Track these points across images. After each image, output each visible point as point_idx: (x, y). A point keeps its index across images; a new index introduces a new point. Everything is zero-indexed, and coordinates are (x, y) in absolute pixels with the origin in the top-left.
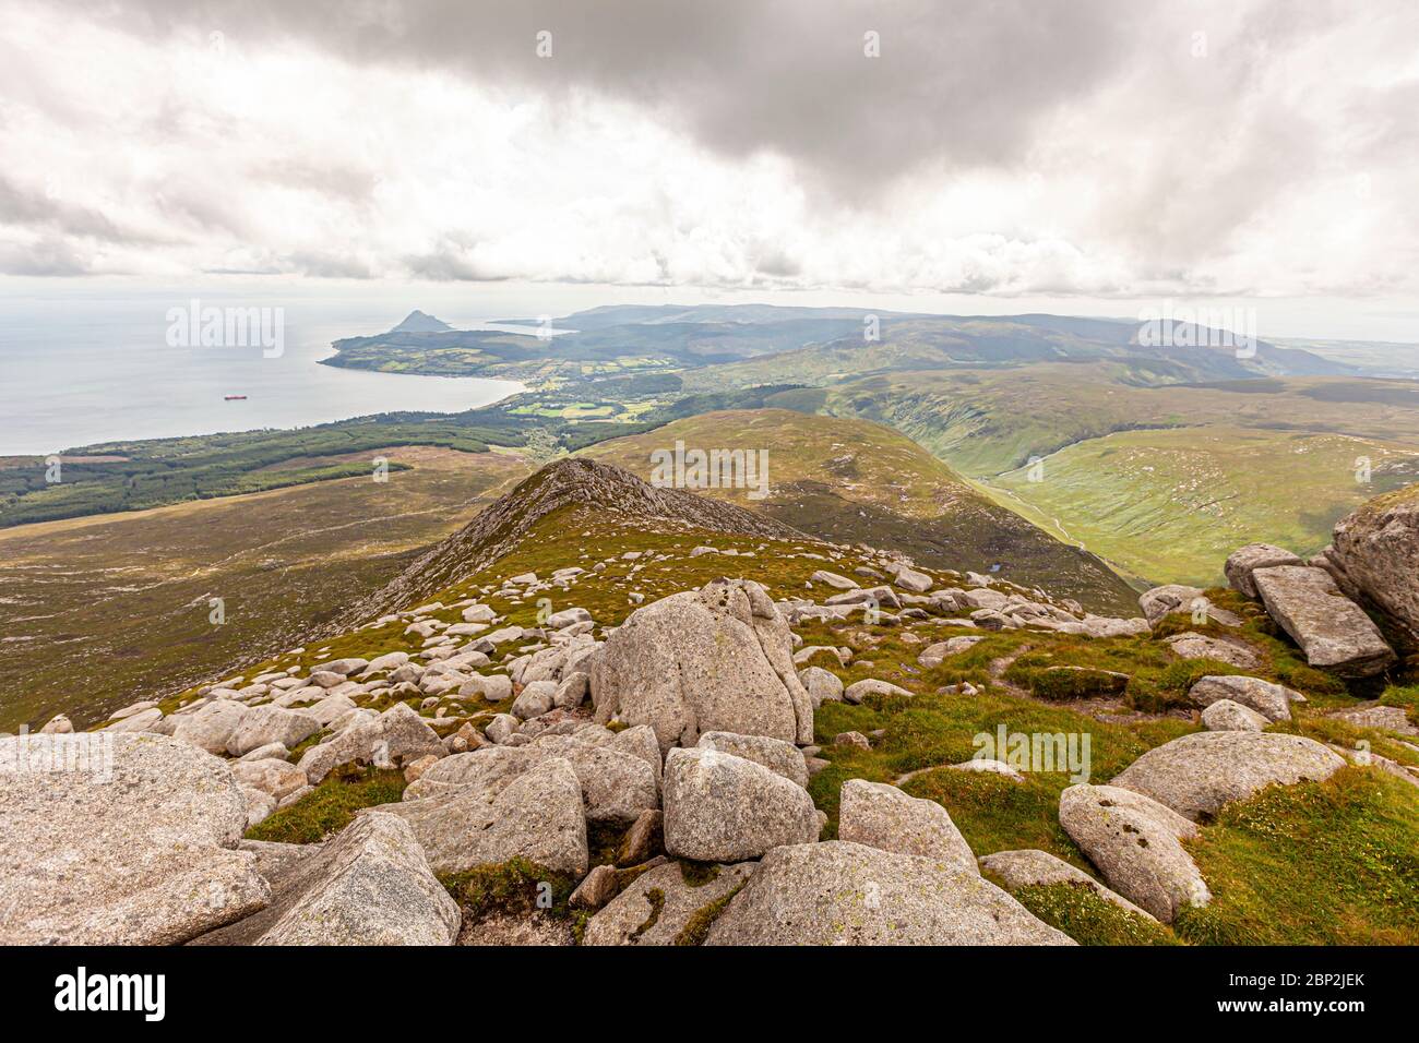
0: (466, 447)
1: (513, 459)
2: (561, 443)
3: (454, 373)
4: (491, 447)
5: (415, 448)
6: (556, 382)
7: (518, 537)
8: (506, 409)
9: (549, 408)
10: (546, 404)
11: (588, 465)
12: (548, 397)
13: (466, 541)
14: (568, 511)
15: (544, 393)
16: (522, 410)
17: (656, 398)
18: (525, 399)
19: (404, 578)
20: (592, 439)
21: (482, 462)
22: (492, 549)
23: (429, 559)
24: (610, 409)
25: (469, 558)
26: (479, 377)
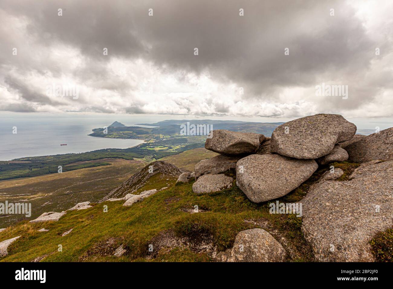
0: (127, 158)
1: (140, 162)
2: (154, 157)
3: (125, 138)
4: (134, 158)
5: (112, 158)
6: (153, 140)
7: (144, 183)
8: (139, 148)
9: (150, 147)
10: (150, 146)
11: (162, 163)
12: (151, 144)
13: (127, 185)
14: (159, 175)
15: (149, 143)
16: (143, 148)
17: (180, 145)
18: (144, 145)
19: (108, 196)
20: (163, 156)
21: (131, 163)
22: (136, 187)
23: (116, 190)
24: (167, 148)
25: (128, 189)
26: (131, 139)
